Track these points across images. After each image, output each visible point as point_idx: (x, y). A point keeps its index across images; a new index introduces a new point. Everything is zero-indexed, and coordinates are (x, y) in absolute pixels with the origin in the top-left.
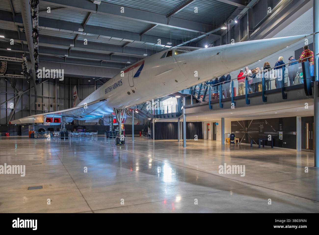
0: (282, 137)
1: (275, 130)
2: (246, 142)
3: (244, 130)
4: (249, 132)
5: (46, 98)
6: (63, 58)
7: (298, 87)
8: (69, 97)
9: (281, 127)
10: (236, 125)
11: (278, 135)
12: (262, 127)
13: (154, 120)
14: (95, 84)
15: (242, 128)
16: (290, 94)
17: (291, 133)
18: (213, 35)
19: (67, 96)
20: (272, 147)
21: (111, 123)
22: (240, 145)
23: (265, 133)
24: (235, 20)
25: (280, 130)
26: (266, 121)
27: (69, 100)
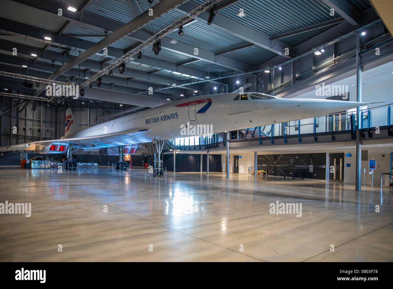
0: (312, 170)
1: (305, 164)
2: (275, 174)
3: (273, 164)
4: (277, 166)
5: (30, 120)
6: (71, 78)
7: (344, 132)
8: (56, 121)
9: (311, 161)
10: (263, 159)
11: (309, 168)
12: (292, 161)
13: (175, 152)
14: (89, 107)
15: (270, 162)
16: (337, 137)
17: (321, 167)
18: (253, 75)
19: (54, 120)
20: (303, 179)
21: (121, 153)
22: (267, 177)
23: (295, 166)
24: (279, 67)
25: (310, 164)
26: (297, 156)
27: (56, 124)
